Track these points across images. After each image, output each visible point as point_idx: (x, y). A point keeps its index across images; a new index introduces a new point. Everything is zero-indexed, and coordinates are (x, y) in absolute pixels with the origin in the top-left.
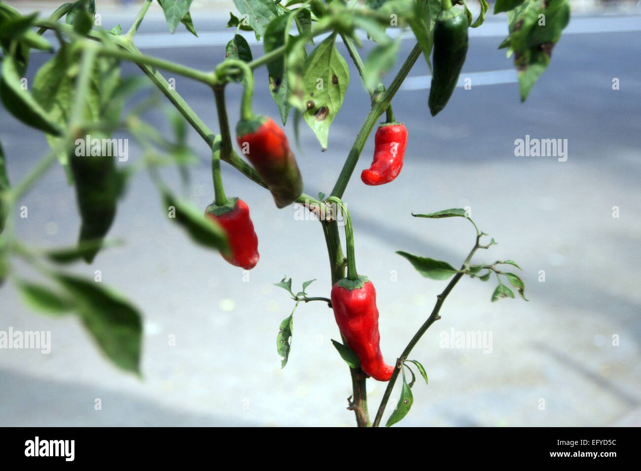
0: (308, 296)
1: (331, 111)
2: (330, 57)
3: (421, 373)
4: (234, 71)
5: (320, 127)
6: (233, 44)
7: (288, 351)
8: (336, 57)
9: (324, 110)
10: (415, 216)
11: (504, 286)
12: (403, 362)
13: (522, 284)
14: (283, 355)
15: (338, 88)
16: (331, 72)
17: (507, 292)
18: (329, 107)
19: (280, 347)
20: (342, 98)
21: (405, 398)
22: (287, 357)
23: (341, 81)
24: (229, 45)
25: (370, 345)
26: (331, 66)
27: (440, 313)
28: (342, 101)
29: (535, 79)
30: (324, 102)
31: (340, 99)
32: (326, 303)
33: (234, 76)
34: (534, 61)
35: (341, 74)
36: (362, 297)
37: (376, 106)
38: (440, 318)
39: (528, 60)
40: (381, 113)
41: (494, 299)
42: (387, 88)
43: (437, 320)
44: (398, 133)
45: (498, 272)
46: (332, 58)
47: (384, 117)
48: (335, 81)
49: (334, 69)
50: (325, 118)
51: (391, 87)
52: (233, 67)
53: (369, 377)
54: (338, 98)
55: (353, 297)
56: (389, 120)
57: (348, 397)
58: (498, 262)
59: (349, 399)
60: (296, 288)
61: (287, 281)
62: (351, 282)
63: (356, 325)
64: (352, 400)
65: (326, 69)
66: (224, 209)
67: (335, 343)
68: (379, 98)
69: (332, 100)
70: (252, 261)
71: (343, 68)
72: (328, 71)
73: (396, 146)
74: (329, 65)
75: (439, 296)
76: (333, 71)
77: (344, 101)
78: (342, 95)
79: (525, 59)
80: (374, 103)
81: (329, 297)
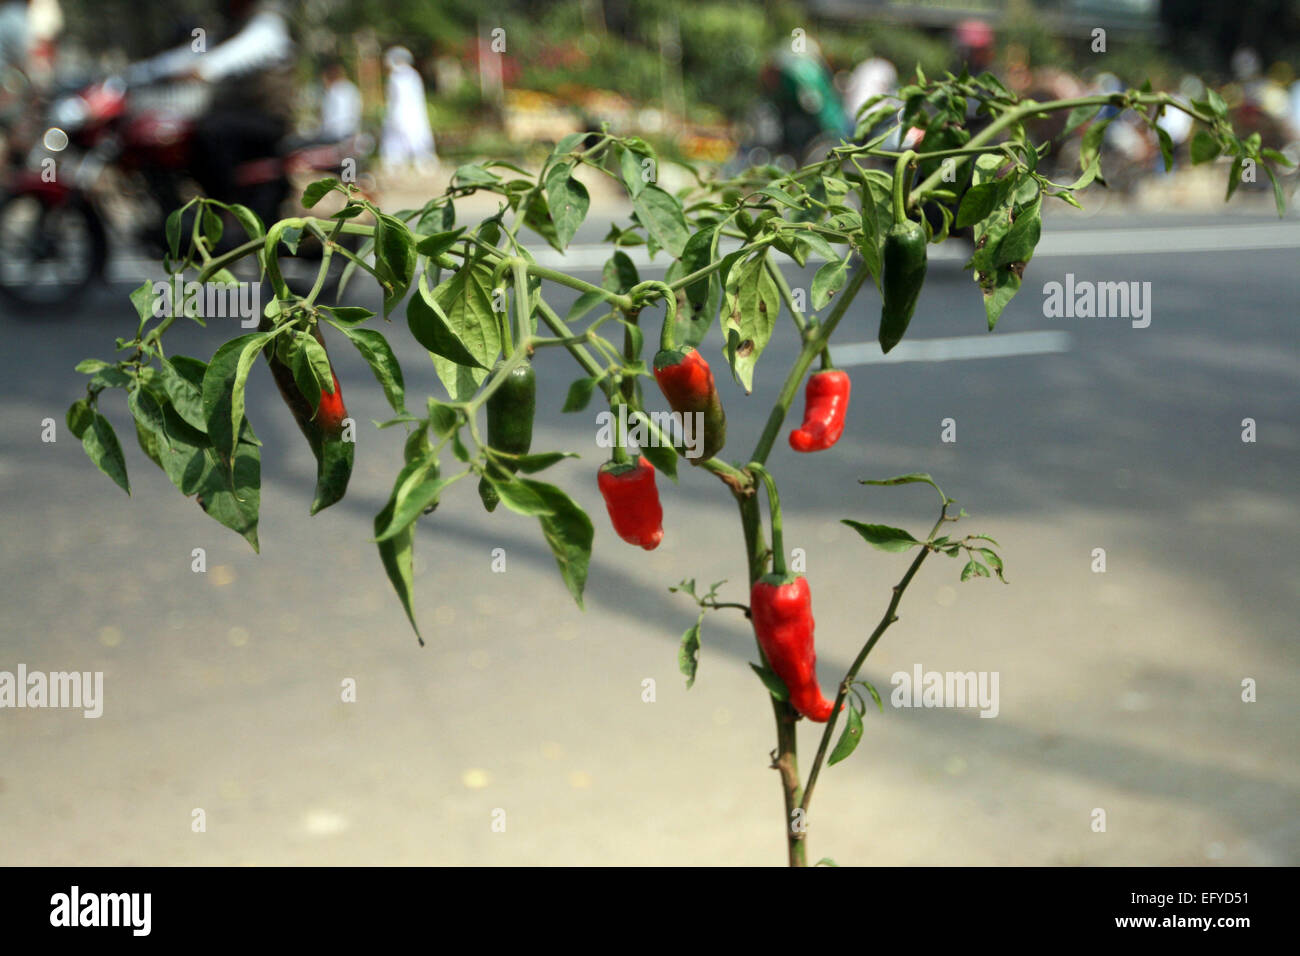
0: (718, 600)
1: (756, 347)
2: (757, 279)
3: (873, 697)
4: (653, 293)
5: (744, 364)
6: (612, 264)
7: (694, 668)
8: (765, 279)
9: (749, 344)
10: (863, 483)
11: (976, 563)
12: (850, 684)
13: (999, 561)
14: (688, 674)
15: (766, 317)
16: (758, 297)
17: (981, 570)
18: (754, 339)
19: (683, 665)
20: (770, 330)
21: (852, 726)
22: (693, 675)
23: (770, 308)
24: (607, 266)
25: (804, 665)
26: (759, 290)
27: (897, 612)
28: (770, 334)
29: (1005, 303)
30: (749, 334)
31: (767, 331)
32: (741, 612)
33: (651, 299)
34: (1001, 283)
35: (770, 300)
36: (793, 595)
37: (809, 346)
38: (897, 619)
39: (995, 282)
40: (814, 356)
41: (963, 577)
42: (823, 322)
43: (893, 621)
44: (837, 383)
45: (970, 549)
46: (760, 279)
47: (817, 361)
48: (763, 309)
49: (762, 294)
50: (749, 354)
51: (828, 321)
52: (652, 288)
53: (800, 718)
54: (765, 330)
55: (781, 595)
56: (824, 366)
57: (771, 750)
58: (969, 537)
59: (772, 754)
60: (702, 591)
61: (688, 581)
62: (778, 577)
63: (785, 635)
64: (776, 755)
65: (754, 292)
66: (623, 467)
67: (755, 668)
68: (813, 334)
69: (758, 331)
70: (655, 537)
71: (772, 292)
72: (754, 296)
73: (835, 400)
74: (756, 289)
75: (895, 588)
76: (761, 297)
77: (773, 332)
78: (770, 325)
79: (991, 280)
80: (805, 341)
81: (747, 603)
